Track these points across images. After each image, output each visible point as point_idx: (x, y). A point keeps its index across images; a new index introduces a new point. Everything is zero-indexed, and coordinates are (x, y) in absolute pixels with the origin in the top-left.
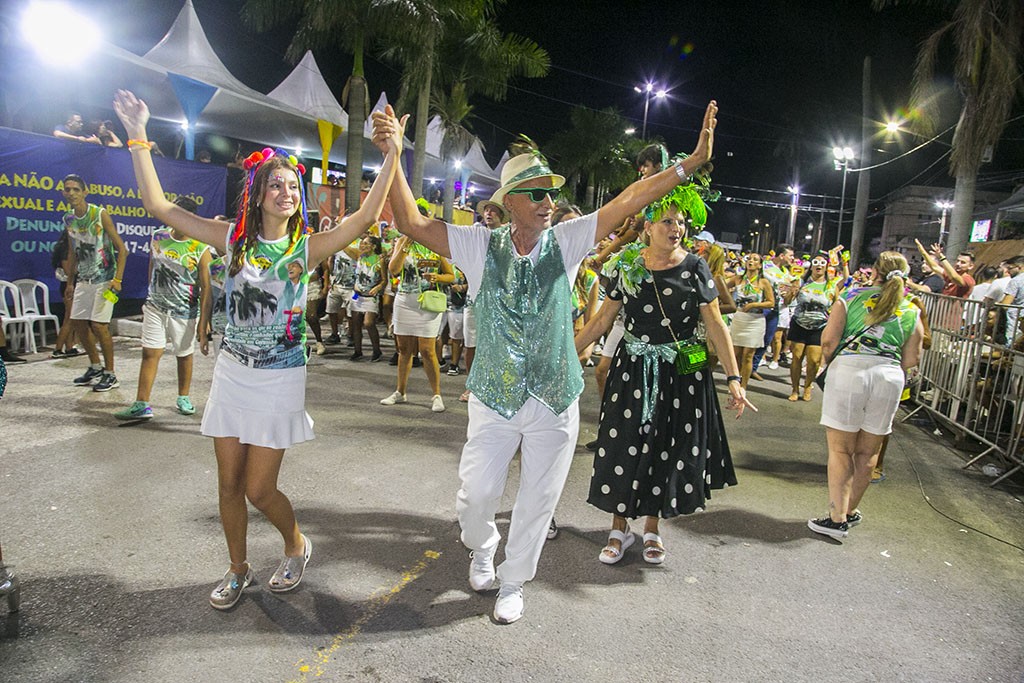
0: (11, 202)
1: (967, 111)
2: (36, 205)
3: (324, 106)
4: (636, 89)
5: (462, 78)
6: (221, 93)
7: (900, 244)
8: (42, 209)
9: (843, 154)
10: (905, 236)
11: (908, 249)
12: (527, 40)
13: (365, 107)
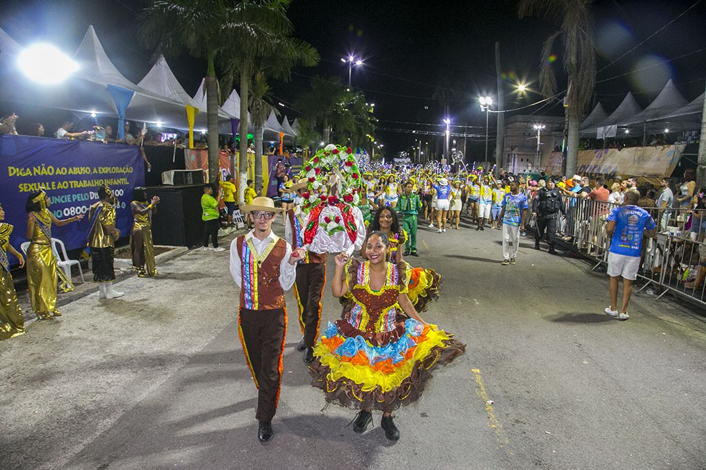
0: (33, 187)
1: (573, 83)
2: (46, 186)
3: (178, 93)
4: (342, 60)
5: (262, 68)
6: (137, 94)
7: (513, 152)
8: (50, 189)
9: (486, 102)
10: (516, 147)
11: (518, 155)
12: (304, 42)
13: (218, 96)
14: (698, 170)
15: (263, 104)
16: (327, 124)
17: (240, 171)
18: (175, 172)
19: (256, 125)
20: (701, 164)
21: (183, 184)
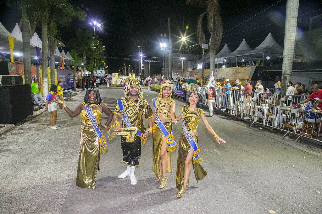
1: (212, 36)
4: (90, 23)
5: (54, 20)
9: (163, 45)
11: (174, 71)
12: (78, 7)
13: (30, 31)
14: (282, 77)
15: (55, 40)
16: (85, 54)
17: (43, 77)
18: (2, 76)
19: (51, 51)
20: (284, 74)
21: (9, 84)
